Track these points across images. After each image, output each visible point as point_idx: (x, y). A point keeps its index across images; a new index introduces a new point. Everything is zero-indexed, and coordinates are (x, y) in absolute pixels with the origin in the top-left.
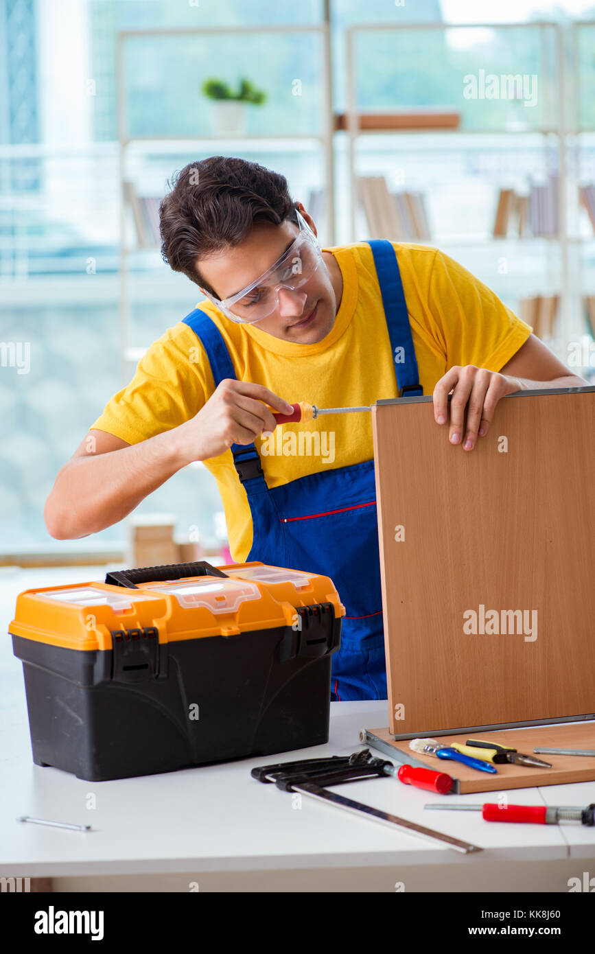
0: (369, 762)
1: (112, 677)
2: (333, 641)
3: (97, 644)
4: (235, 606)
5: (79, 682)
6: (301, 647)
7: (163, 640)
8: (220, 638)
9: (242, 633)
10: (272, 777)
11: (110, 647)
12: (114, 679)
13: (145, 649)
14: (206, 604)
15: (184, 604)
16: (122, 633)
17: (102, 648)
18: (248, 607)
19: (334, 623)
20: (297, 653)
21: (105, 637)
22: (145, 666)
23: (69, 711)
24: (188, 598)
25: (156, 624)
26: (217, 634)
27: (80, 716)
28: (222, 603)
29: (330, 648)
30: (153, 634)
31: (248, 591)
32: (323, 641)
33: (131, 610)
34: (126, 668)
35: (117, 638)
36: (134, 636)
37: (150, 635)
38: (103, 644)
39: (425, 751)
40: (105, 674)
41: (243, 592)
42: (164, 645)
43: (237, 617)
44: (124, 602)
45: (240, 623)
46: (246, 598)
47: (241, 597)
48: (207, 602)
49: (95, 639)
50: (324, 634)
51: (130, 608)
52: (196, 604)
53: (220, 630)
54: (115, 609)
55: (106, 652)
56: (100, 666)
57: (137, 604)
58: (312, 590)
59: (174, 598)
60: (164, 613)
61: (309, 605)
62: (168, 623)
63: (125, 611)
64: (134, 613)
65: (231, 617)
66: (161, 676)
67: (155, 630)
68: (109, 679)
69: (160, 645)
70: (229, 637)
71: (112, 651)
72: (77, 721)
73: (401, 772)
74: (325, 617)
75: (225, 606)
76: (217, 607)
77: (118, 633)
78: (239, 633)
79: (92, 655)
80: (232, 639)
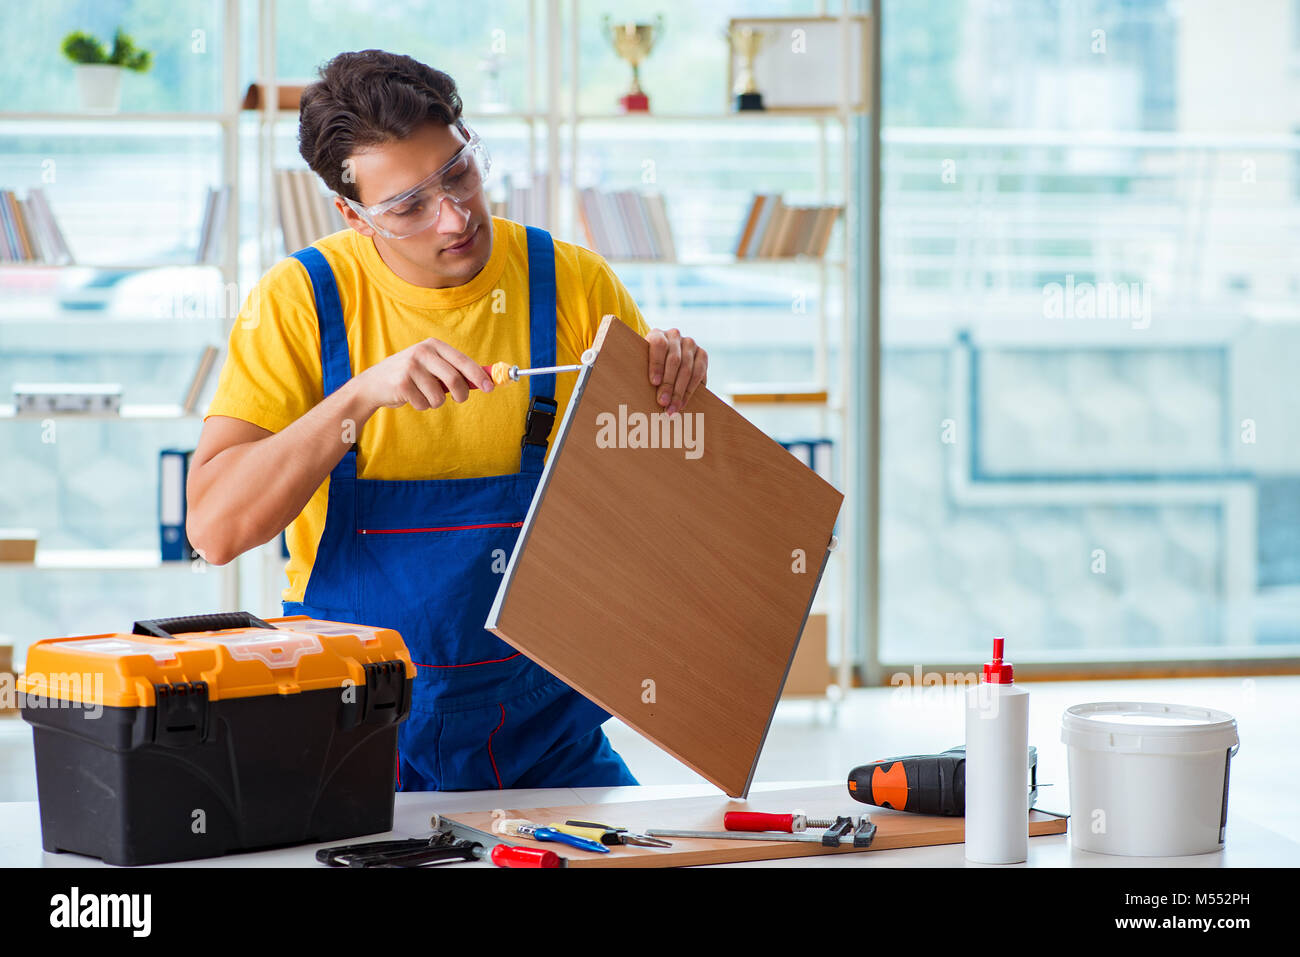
0: (454, 844)
1: (154, 739)
2: (402, 706)
3: (138, 700)
4: (294, 658)
5: (115, 745)
6: (367, 713)
7: (213, 696)
8: (277, 697)
9: (302, 692)
10: (343, 858)
11: (153, 704)
12: (156, 743)
13: (193, 707)
14: (260, 655)
15: (237, 656)
16: (166, 687)
17: (143, 704)
18: (307, 661)
19: (405, 685)
20: (363, 718)
21: (148, 690)
22: (192, 728)
23: (97, 781)
24: (241, 649)
25: (205, 677)
26: (272, 692)
27: (112, 787)
28: (278, 656)
29: (400, 713)
30: (202, 690)
31: (307, 643)
32: (391, 705)
33: (175, 661)
34: (170, 729)
35: (161, 693)
36: (180, 692)
37: (199, 690)
38: (144, 700)
39: (519, 832)
40: (146, 736)
41: (301, 644)
42: (215, 702)
43: (297, 673)
44: (166, 652)
45: (300, 679)
46: (306, 651)
47: (299, 650)
48: (263, 654)
49: (135, 694)
50: (393, 698)
51: (174, 658)
52: (250, 656)
53: (277, 688)
54: (157, 659)
55: (149, 709)
56: (140, 725)
57: (182, 655)
58: (379, 645)
59: (224, 649)
60: (213, 665)
61: (377, 662)
62: (219, 677)
63: (167, 662)
64: (180, 664)
65: (288, 673)
66: (209, 740)
67: (204, 685)
68: (150, 741)
69: (211, 703)
70: (288, 695)
71: (156, 707)
72: (108, 794)
73: (496, 853)
74: (395, 676)
75: (282, 660)
76: (273, 661)
77: (162, 687)
78: (299, 691)
79: (131, 712)
80: (292, 698)
